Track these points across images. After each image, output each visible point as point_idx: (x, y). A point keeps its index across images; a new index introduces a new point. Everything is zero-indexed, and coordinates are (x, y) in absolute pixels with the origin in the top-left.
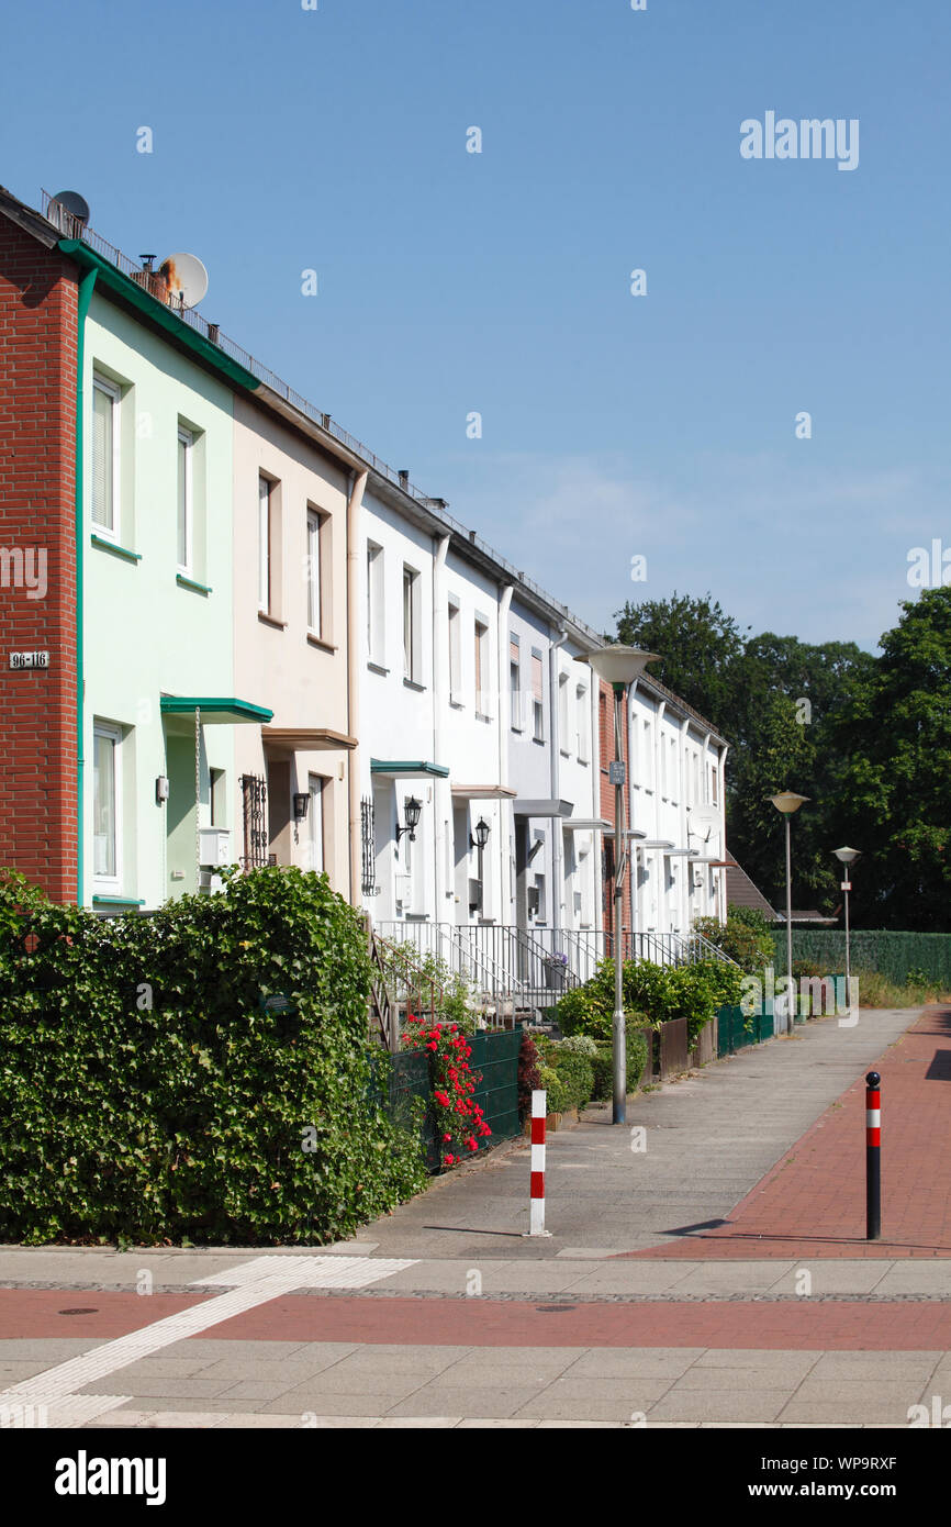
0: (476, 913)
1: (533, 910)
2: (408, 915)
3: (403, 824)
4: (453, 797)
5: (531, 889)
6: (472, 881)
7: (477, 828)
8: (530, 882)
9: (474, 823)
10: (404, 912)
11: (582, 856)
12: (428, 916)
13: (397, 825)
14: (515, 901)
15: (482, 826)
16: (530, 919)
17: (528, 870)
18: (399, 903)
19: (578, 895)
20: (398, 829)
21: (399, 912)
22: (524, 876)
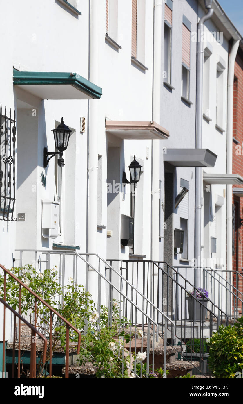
0: (127, 248)
1: (179, 250)
2: (55, 245)
3: (51, 148)
4: (107, 133)
5: (177, 230)
6: (124, 217)
7: (130, 167)
8: (176, 225)
9: (128, 162)
10: (51, 242)
11: (217, 207)
12: (78, 248)
13: (46, 149)
14: (162, 240)
15: (135, 165)
16: (176, 257)
17: (174, 215)
18: (46, 232)
19: (214, 239)
20: (46, 153)
21: (45, 241)
22: (171, 220)
